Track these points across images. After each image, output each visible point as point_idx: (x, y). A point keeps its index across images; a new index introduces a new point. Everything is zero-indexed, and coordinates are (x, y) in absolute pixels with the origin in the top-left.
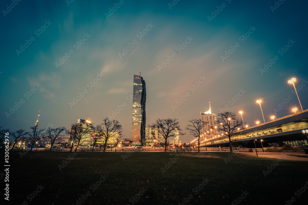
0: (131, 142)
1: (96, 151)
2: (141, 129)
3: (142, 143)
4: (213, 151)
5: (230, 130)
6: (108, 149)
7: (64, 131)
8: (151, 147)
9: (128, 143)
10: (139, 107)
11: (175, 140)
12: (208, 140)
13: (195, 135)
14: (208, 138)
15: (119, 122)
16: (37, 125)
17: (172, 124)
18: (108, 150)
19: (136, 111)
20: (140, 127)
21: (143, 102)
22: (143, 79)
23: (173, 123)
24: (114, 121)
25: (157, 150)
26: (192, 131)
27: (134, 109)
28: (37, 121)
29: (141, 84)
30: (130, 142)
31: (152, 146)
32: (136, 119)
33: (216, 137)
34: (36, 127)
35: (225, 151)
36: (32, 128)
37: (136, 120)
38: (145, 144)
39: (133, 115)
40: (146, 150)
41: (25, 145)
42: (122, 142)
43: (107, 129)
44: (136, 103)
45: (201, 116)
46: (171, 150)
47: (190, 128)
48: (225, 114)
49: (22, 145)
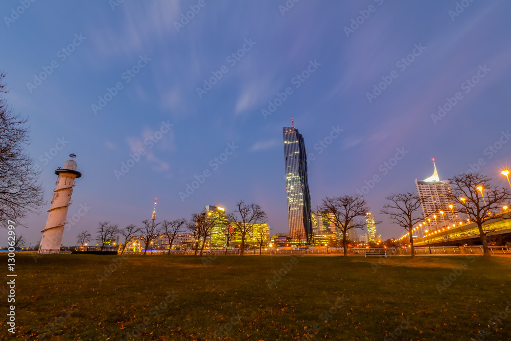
0: (289, 239)
1: (232, 254)
2: (304, 216)
3: (307, 241)
4: (446, 253)
5: (479, 211)
6: (250, 252)
7: (184, 225)
8: (324, 247)
9: (285, 241)
10: (297, 181)
11: (368, 235)
12: (438, 232)
13: (402, 224)
14: (436, 228)
15: (260, 206)
16: (154, 217)
17: (352, 204)
18: (248, 252)
19: (292, 187)
20: (302, 213)
21: (303, 172)
22: (299, 132)
23: (356, 202)
24: (253, 205)
25: (332, 252)
26: (394, 217)
27: (289, 185)
28: (154, 212)
29: (297, 142)
30: (287, 239)
31: (326, 245)
32: (293, 200)
33: (454, 225)
34: (153, 220)
35: (472, 253)
36: (144, 222)
37: (294, 202)
38: (313, 241)
39: (289, 194)
40: (311, 253)
41: (141, 247)
42: (275, 239)
43: (243, 218)
44: (290, 174)
45: (418, 187)
46: (357, 253)
47: (390, 210)
48: (465, 179)
49: (137, 246)
